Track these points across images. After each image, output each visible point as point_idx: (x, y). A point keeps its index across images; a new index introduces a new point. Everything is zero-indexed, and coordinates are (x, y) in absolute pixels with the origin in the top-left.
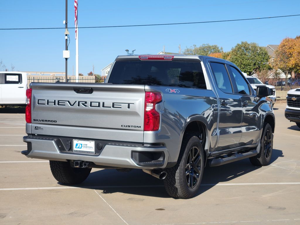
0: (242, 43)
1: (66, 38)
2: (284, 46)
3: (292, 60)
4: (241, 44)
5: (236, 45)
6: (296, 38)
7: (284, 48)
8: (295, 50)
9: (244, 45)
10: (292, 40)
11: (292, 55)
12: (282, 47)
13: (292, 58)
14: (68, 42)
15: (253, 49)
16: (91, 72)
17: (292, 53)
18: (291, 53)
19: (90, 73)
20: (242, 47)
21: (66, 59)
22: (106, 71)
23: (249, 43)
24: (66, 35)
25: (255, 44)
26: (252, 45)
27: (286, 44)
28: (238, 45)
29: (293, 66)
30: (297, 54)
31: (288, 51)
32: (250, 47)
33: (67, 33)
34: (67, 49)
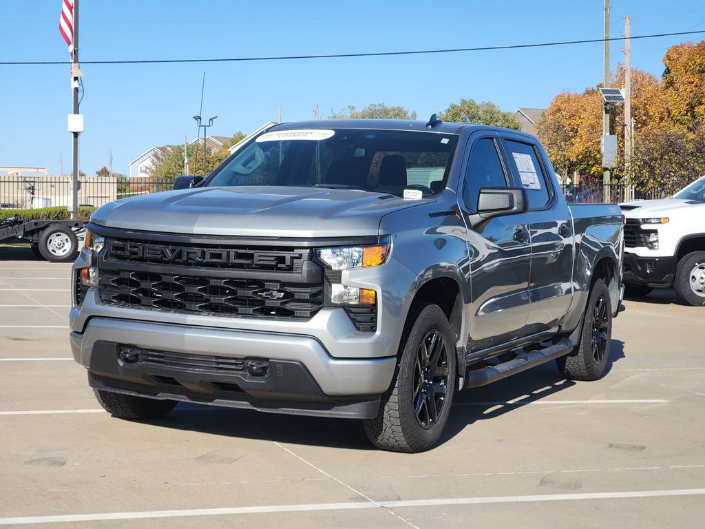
0: (464, 102)
1: (75, 84)
2: (559, 110)
3: (577, 145)
4: (459, 105)
5: (448, 107)
6: (585, 94)
7: (558, 115)
8: (583, 121)
9: (467, 108)
10: (577, 98)
11: (577, 132)
12: (554, 114)
13: (578, 139)
14: (80, 95)
15: (488, 117)
16: (105, 168)
17: (576, 128)
18: (573, 128)
19: (103, 169)
20: (462, 113)
21: (76, 134)
22: (141, 165)
23: (478, 102)
24: (76, 79)
25: (492, 106)
26: (485, 109)
27: (563, 106)
28: (453, 107)
29: (580, 157)
30: (589, 131)
31: (568, 123)
32: (480, 113)
33: (77, 73)
34: (76, 111)
